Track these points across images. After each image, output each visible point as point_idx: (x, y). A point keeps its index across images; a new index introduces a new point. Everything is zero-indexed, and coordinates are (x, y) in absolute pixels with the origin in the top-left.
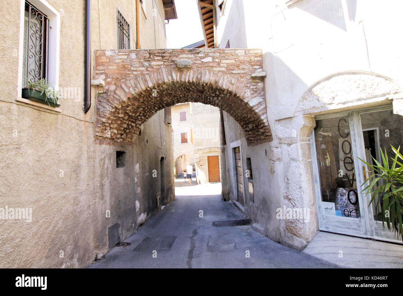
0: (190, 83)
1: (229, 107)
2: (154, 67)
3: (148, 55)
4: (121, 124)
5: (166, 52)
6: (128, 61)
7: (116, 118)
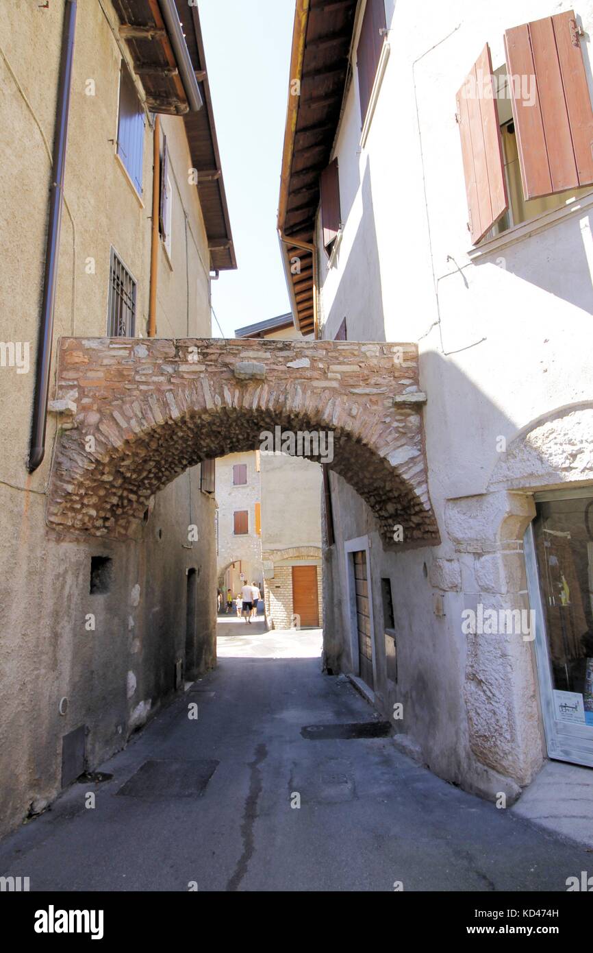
0: (262, 412)
1: (343, 463)
2: (186, 376)
3: (173, 351)
4: (106, 496)
5: (212, 345)
6: (130, 363)
7: (95, 484)
